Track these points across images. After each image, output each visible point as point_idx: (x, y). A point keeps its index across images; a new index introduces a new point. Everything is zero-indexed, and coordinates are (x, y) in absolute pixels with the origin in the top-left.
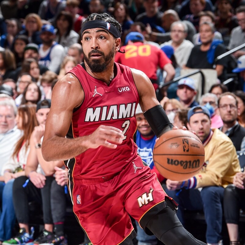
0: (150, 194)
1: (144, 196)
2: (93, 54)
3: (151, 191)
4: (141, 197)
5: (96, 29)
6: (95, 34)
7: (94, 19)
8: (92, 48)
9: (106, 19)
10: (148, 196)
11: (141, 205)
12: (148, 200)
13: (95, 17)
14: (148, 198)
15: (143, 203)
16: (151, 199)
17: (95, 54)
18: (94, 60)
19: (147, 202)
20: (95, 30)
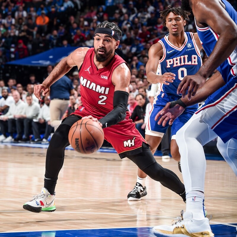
0: (133, 141)
1: (129, 141)
2: (99, 50)
3: (134, 139)
4: (127, 142)
5: (105, 34)
6: (103, 38)
7: (105, 27)
8: (100, 46)
9: (112, 28)
10: (131, 142)
11: (125, 146)
12: (131, 145)
13: (105, 25)
14: (131, 143)
15: (127, 146)
16: (133, 145)
17: (101, 50)
18: (99, 54)
19: (130, 146)
20: (103, 35)
